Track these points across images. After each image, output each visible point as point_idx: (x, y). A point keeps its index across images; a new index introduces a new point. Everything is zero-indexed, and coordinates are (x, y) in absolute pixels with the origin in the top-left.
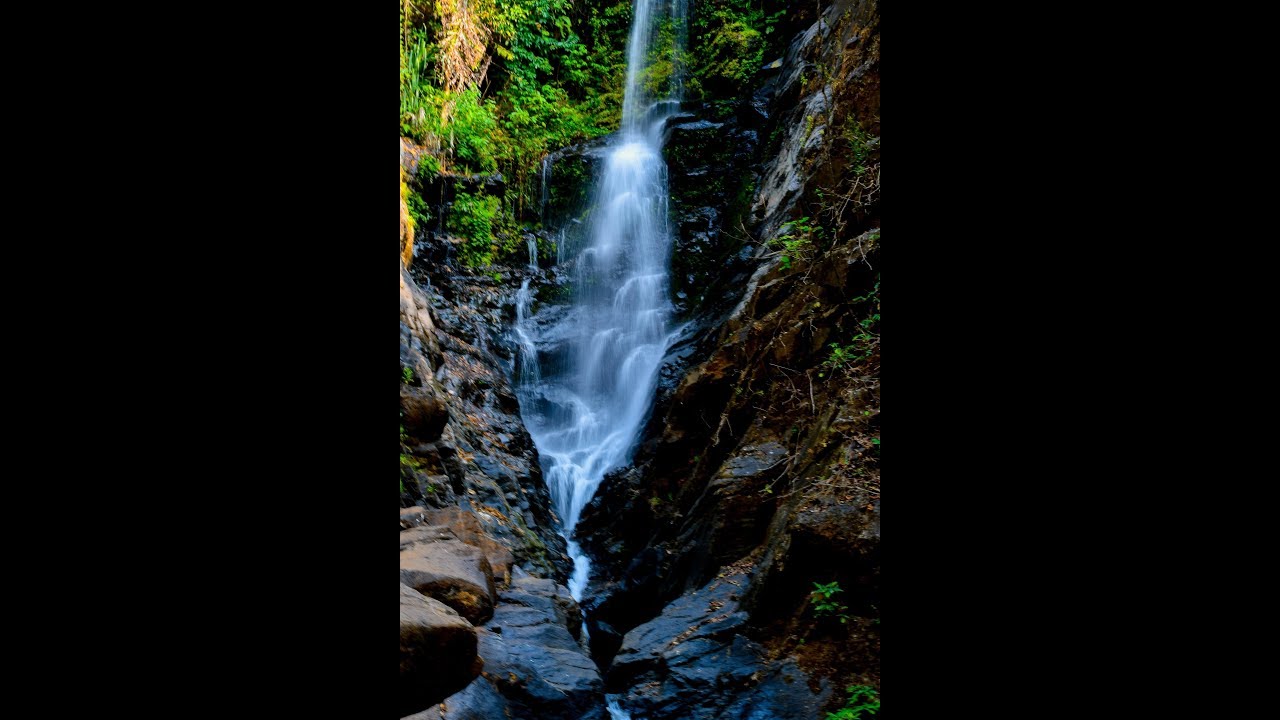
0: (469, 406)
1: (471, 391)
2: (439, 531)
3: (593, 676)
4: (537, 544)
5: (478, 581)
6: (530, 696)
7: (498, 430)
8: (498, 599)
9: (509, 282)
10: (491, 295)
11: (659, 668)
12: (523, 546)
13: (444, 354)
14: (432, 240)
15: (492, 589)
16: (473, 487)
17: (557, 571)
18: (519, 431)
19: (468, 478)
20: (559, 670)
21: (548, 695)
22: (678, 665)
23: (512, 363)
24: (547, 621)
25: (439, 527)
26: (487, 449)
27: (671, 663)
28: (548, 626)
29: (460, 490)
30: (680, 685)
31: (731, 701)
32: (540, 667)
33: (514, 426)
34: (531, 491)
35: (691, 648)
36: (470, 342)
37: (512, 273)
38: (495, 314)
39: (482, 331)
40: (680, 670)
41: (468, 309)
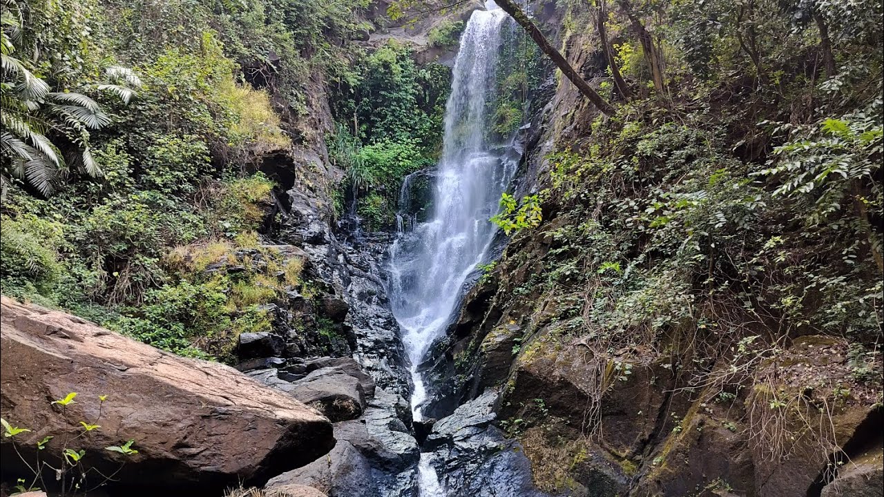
0: (364, 304)
1: (365, 296)
2: (337, 370)
3: (413, 446)
4: (393, 376)
5: (355, 395)
6: (380, 457)
7: (379, 317)
8: (367, 406)
9: (388, 240)
10: (378, 247)
11: (448, 441)
12: (387, 377)
13: (351, 277)
14: (348, 219)
15: (363, 400)
16: (362, 345)
17: (404, 390)
18: (389, 317)
19: (359, 341)
20: (395, 443)
21: (389, 456)
22: (459, 441)
23: (388, 281)
24: (391, 416)
25: (336, 367)
26: (372, 326)
27: (455, 439)
28: (392, 419)
29: (354, 348)
30: (460, 452)
31: (486, 460)
32: (385, 441)
33: (387, 314)
34: (394, 348)
35: (467, 431)
36: (366, 271)
37: (389, 236)
38: (380, 257)
39: (373, 264)
40: (460, 444)
41: (366, 254)
